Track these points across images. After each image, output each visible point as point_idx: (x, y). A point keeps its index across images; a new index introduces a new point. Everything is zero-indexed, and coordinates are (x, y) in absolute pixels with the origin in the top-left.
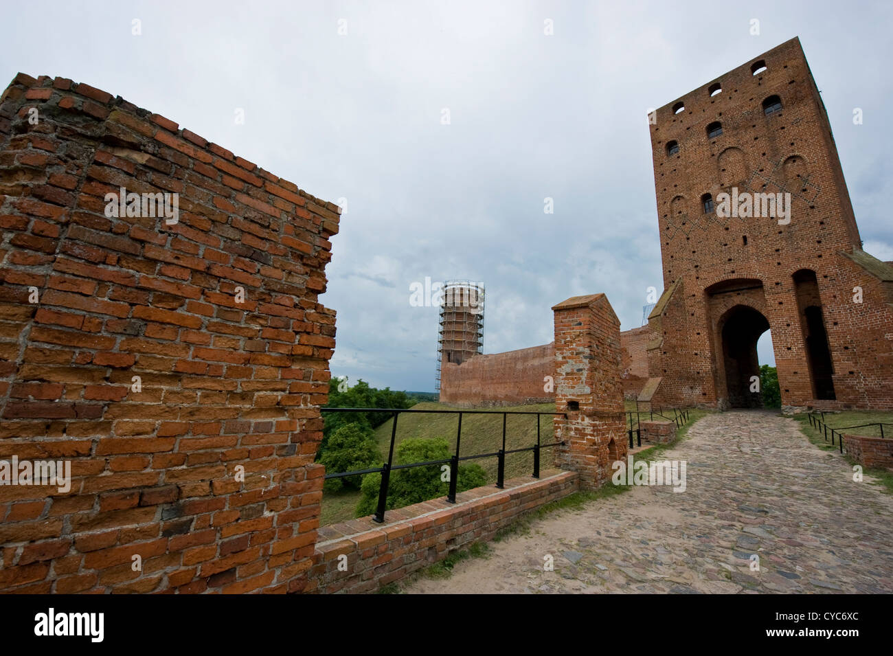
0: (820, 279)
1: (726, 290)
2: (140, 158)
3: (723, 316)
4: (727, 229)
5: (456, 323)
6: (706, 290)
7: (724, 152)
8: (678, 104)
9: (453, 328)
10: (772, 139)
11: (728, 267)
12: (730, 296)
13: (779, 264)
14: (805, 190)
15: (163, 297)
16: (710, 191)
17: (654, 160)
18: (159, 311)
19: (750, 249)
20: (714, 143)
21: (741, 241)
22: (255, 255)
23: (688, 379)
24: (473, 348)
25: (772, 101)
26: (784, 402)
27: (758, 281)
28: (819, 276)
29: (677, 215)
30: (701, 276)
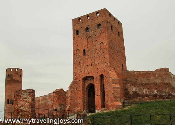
1: (88, 79)
3: (87, 86)
4: (88, 61)
6: (83, 79)
7: (89, 37)
8: (79, 19)
10: (98, 37)
11: (87, 73)
13: (97, 72)
14: (103, 53)
19: (92, 68)
20: (87, 34)
21: (90, 65)
25: (99, 25)
26: (96, 109)
27: (93, 77)
28: (104, 76)
29: (77, 55)
30: (82, 75)
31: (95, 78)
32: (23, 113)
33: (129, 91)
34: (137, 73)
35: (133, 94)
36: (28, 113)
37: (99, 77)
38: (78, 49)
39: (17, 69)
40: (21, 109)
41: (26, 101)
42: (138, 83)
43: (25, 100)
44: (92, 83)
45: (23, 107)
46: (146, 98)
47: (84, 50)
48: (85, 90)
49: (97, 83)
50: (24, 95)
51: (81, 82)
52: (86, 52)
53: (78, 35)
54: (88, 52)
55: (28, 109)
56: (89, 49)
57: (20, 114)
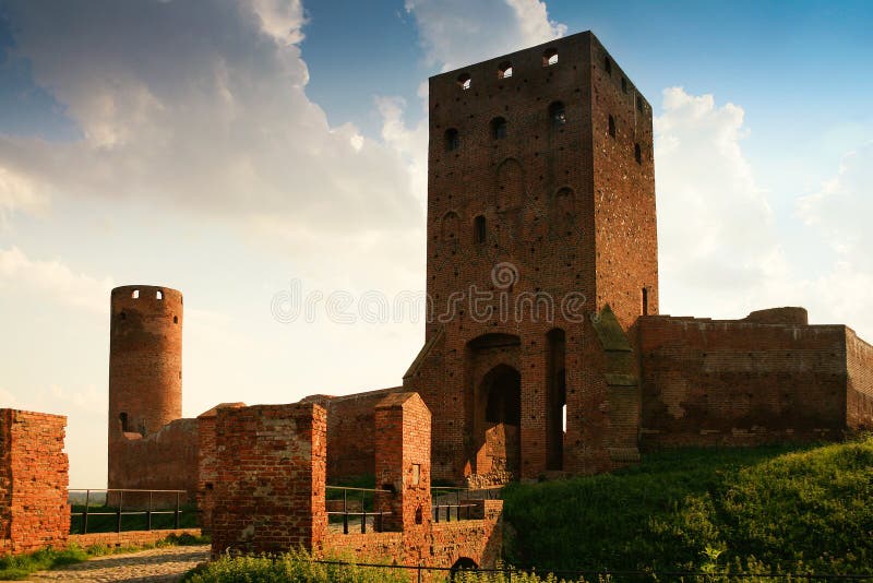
0: (568, 341)
1: (494, 344)
3: (486, 376)
6: (469, 344)
7: (505, 162)
8: (463, 76)
10: (551, 161)
12: (495, 353)
14: (570, 234)
16: (485, 214)
20: (496, 147)
23: (439, 453)
25: (556, 107)
27: (518, 338)
28: (568, 338)
29: (447, 239)
30: (465, 326)
31: (525, 341)
32: (268, 518)
33: (665, 401)
35: (681, 415)
36: (295, 519)
37: (542, 342)
38: (451, 215)
39: (161, 290)
40: (255, 498)
41: (284, 461)
42: (708, 371)
43: (280, 454)
44: (508, 362)
45: (269, 488)
46: (736, 432)
47: (481, 220)
48: (476, 392)
49: (533, 366)
50: (269, 433)
51: (459, 360)
52: (490, 227)
53: (454, 152)
54: (498, 226)
55: (296, 499)
56: (502, 213)
57: (251, 523)
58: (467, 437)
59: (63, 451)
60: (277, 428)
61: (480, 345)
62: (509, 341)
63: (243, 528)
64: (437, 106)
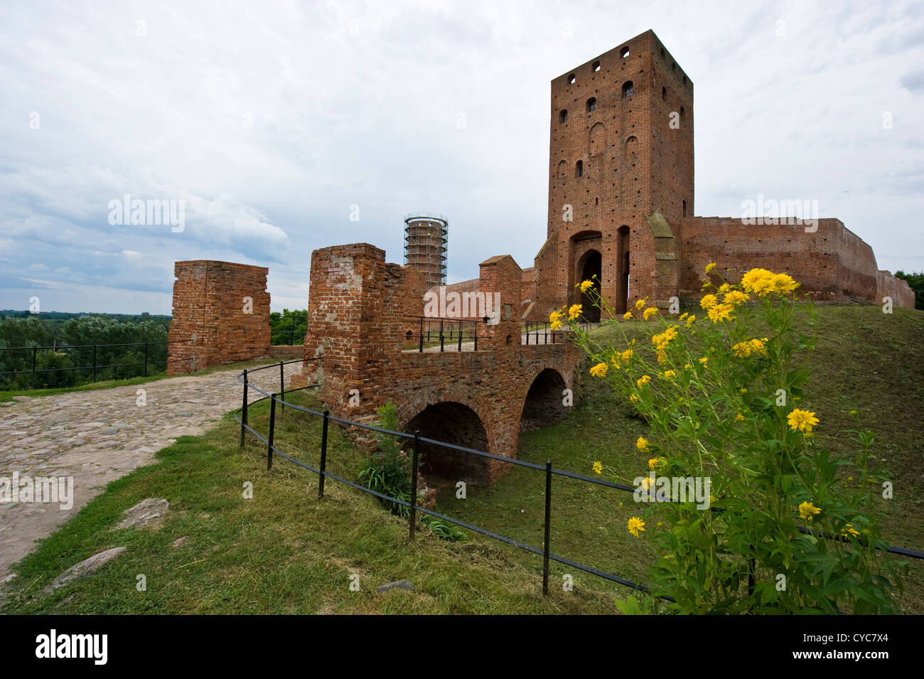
0: (631, 233)
1: (586, 238)
2: (228, 272)
3: (582, 257)
4: (588, 191)
5: (420, 255)
6: (571, 238)
7: (595, 125)
8: (571, 75)
9: (417, 260)
10: (623, 120)
11: (585, 222)
12: (587, 243)
13: (612, 221)
14: (634, 165)
15: (237, 295)
16: (582, 159)
17: (551, 126)
18: (236, 298)
19: (599, 208)
20: (589, 117)
21: (594, 202)
22: (251, 284)
23: (553, 302)
24: (436, 279)
25: (628, 85)
26: (602, 316)
27: (599, 233)
28: (631, 231)
29: (561, 176)
30: (569, 228)
31: (604, 235)
32: (332, 339)
33: (697, 272)
34: (728, 222)
36: (349, 341)
37: (615, 234)
38: (563, 162)
40: (326, 323)
41: (344, 292)
42: (728, 252)
43: (341, 286)
44: (595, 248)
45: (334, 315)
47: (580, 163)
48: (576, 266)
49: (609, 249)
50: (336, 269)
51: (566, 247)
52: (585, 167)
53: (564, 124)
54: (590, 166)
55: (351, 324)
56: (593, 157)
57: (322, 343)
58: (570, 294)
59: (266, 291)
60: (342, 265)
61: (578, 239)
62: (596, 235)
63: (317, 347)
64: (556, 97)
